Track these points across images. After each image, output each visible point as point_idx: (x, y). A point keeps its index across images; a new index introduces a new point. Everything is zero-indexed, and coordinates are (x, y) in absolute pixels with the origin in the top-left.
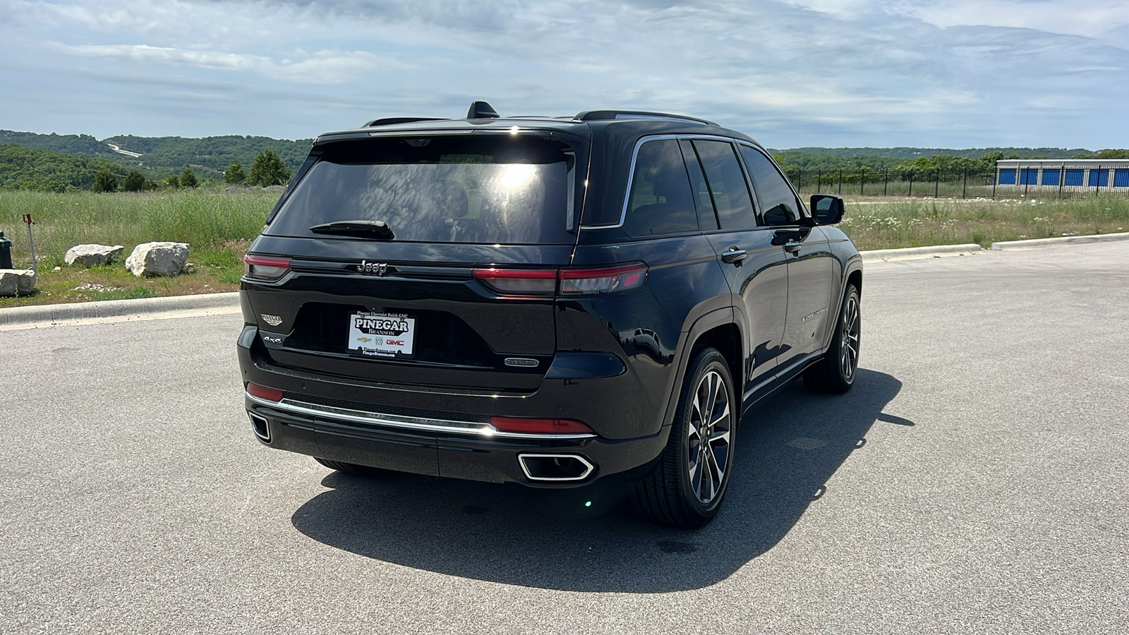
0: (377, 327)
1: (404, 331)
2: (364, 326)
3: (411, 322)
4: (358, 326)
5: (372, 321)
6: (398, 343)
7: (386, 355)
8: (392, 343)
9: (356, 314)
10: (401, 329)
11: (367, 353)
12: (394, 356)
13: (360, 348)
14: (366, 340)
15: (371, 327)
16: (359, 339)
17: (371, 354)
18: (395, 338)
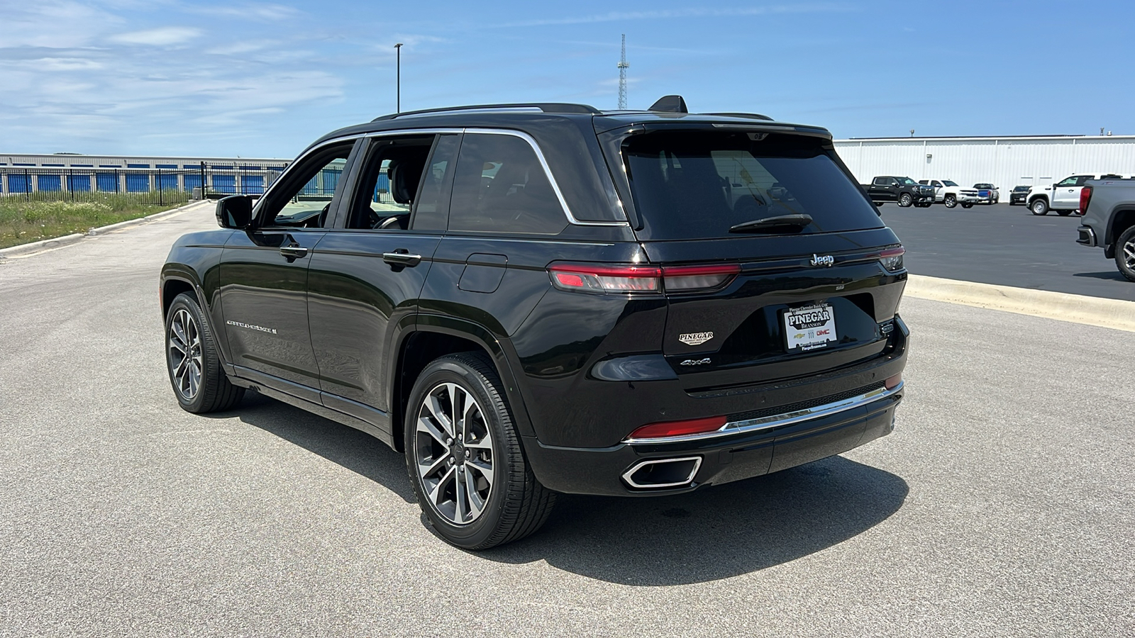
0: (807, 321)
1: (827, 320)
2: (797, 323)
3: (830, 309)
4: (792, 324)
5: (802, 316)
6: (825, 332)
7: (820, 346)
8: (821, 333)
9: (789, 312)
10: (825, 319)
11: (806, 349)
12: (825, 345)
13: (798, 345)
14: (801, 336)
15: (803, 322)
16: (795, 337)
17: (809, 348)
18: (822, 328)
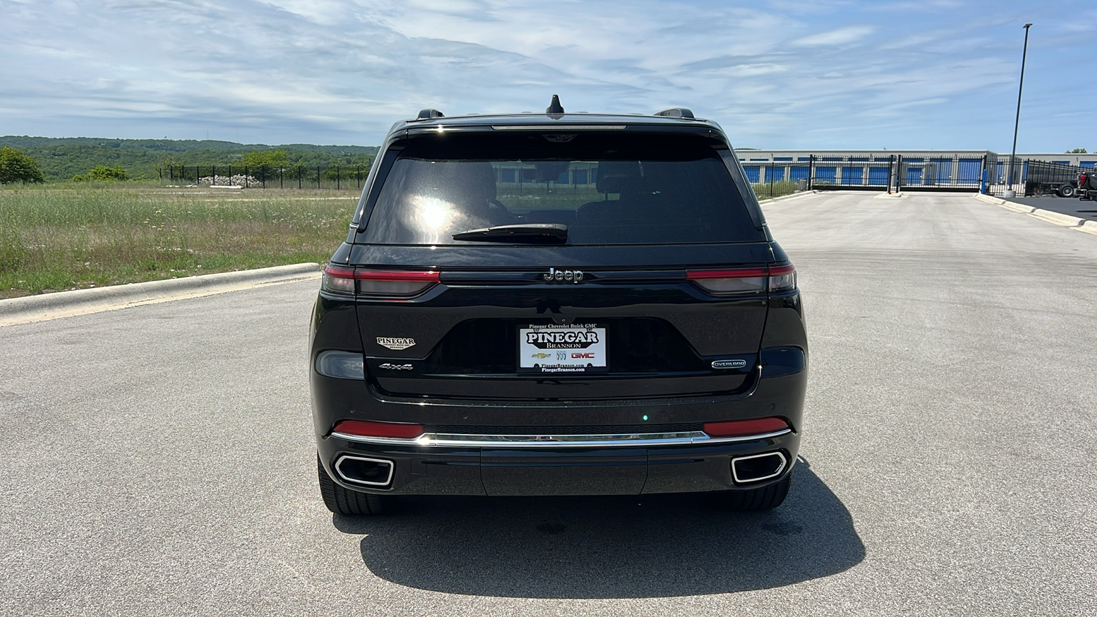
0: (557, 341)
1: (593, 342)
2: (540, 341)
3: (601, 333)
4: (531, 341)
5: (549, 334)
6: (587, 356)
7: (574, 370)
8: (578, 356)
9: (528, 328)
10: (589, 340)
11: (548, 370)
12: (583, 370)
13: (537, 365)
14: (544, 356)
15: (549, 341)
16: (533, 356)
17: (553, 371)
18: (583, 351)
